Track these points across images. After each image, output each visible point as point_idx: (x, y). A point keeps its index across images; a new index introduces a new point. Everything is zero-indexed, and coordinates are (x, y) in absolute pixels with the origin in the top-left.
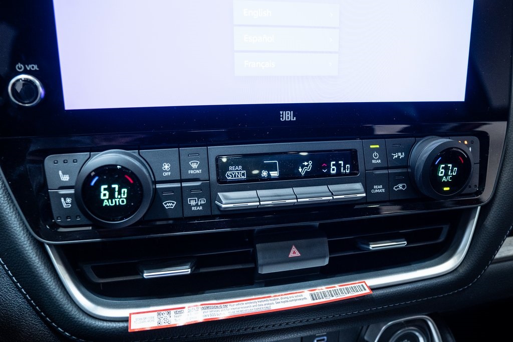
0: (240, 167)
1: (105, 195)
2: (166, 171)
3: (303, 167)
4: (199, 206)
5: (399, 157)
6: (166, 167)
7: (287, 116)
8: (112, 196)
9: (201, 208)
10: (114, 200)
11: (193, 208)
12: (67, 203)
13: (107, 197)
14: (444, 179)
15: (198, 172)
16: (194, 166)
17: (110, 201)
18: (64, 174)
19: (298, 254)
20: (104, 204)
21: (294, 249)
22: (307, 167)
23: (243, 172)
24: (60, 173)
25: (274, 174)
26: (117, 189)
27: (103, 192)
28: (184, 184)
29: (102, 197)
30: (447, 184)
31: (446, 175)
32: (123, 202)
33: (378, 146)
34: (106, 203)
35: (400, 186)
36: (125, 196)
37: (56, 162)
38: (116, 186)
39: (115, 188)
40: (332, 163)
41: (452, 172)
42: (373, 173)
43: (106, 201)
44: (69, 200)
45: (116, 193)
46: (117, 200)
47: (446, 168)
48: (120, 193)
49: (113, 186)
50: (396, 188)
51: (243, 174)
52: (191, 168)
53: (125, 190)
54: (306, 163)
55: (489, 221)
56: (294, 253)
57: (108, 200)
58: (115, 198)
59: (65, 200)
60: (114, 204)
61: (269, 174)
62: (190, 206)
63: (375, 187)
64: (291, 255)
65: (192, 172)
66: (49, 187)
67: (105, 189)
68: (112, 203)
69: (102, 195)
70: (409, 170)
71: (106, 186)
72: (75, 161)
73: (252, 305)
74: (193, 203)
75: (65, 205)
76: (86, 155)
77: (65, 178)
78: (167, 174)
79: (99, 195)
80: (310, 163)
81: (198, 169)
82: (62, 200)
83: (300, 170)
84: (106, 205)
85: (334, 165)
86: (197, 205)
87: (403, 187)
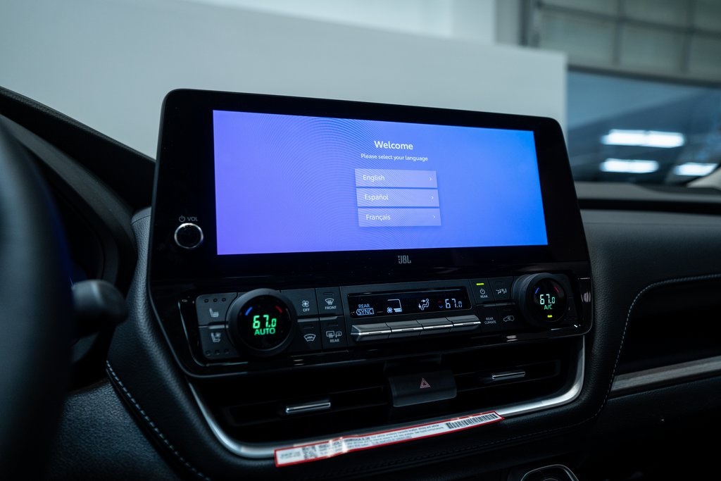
0: (368, 305)
1: (257, 325)
2: (305, 308)
3: (422, 304)
4: (336, 339)
5: (502, 292)
6: (306, 304)
7: (404, 260)
8: (263, 326)
9: (338, 340)
10: (264, 330)
11: (331, 341)
12: (216, 338)
13: (258, 327)
14: (546, 307)
15: (333, 307)
16: (330, 303)
17: (261, 330)
18: (214, 311)
19: (428, 386)
20: (256, 333)
21: (423, 381)
22: (424, 304)
23: (371, 309)
24: (211, 310)
25: (398, 310)
26: (267, 319)
27: (255, 322)
28: (321, 319)
29: (254, 327)
30: (549, 312)
31: (546, 303)
32: (272, 331)
33: (483, 284)
34: (257, 332)
35: (509, 318)
36: (275, 326)
37: (206, 301)
38: (267, 316)
39: (266, 318)
40: (446, 300)
41: (551, 301)
42: (483, 307)
43: (257, 330)
44: (218, 335)
45: (267, 323)
46: (267, 329)
47: (545, 298)
48: (270, 323)
49: (265, 316)
50: (506, 319)
51: (371, 311)
52: (327, 305)
53: (274, 320)
54: (424, 301)
55: (596, 349)
56: (424, 384)
57: (259, 329)
58: (265, 327)
59: (215, 335)
60: (264, 333)
61: (393, 311)
62: (329, 339)
63: (487, 319)
64: (422, 386)
65: (328, 308)
66: (200, 324)
67: (257, 319)
68: (263, 332)
69: (254, 324)
70: (514, 303)
71: (258, 317)
72: (224, 300)
73: (393, 436)
74: (331, 336)
75: (214, 340)
76: (233, 294)
77: (216, 315)
78: (306, 310)
79: (252, 325)
80: (428, 300)
81: (333, 305)
82: (212, 335)
83: (420, 306)
84: (257, 335)
85: (448, 302)
86: (334, 338)
87: (512, 318)
